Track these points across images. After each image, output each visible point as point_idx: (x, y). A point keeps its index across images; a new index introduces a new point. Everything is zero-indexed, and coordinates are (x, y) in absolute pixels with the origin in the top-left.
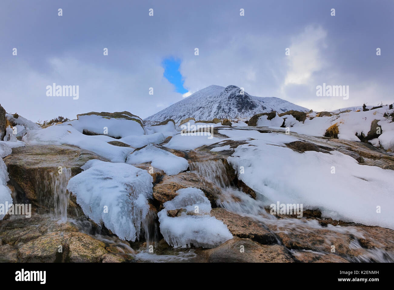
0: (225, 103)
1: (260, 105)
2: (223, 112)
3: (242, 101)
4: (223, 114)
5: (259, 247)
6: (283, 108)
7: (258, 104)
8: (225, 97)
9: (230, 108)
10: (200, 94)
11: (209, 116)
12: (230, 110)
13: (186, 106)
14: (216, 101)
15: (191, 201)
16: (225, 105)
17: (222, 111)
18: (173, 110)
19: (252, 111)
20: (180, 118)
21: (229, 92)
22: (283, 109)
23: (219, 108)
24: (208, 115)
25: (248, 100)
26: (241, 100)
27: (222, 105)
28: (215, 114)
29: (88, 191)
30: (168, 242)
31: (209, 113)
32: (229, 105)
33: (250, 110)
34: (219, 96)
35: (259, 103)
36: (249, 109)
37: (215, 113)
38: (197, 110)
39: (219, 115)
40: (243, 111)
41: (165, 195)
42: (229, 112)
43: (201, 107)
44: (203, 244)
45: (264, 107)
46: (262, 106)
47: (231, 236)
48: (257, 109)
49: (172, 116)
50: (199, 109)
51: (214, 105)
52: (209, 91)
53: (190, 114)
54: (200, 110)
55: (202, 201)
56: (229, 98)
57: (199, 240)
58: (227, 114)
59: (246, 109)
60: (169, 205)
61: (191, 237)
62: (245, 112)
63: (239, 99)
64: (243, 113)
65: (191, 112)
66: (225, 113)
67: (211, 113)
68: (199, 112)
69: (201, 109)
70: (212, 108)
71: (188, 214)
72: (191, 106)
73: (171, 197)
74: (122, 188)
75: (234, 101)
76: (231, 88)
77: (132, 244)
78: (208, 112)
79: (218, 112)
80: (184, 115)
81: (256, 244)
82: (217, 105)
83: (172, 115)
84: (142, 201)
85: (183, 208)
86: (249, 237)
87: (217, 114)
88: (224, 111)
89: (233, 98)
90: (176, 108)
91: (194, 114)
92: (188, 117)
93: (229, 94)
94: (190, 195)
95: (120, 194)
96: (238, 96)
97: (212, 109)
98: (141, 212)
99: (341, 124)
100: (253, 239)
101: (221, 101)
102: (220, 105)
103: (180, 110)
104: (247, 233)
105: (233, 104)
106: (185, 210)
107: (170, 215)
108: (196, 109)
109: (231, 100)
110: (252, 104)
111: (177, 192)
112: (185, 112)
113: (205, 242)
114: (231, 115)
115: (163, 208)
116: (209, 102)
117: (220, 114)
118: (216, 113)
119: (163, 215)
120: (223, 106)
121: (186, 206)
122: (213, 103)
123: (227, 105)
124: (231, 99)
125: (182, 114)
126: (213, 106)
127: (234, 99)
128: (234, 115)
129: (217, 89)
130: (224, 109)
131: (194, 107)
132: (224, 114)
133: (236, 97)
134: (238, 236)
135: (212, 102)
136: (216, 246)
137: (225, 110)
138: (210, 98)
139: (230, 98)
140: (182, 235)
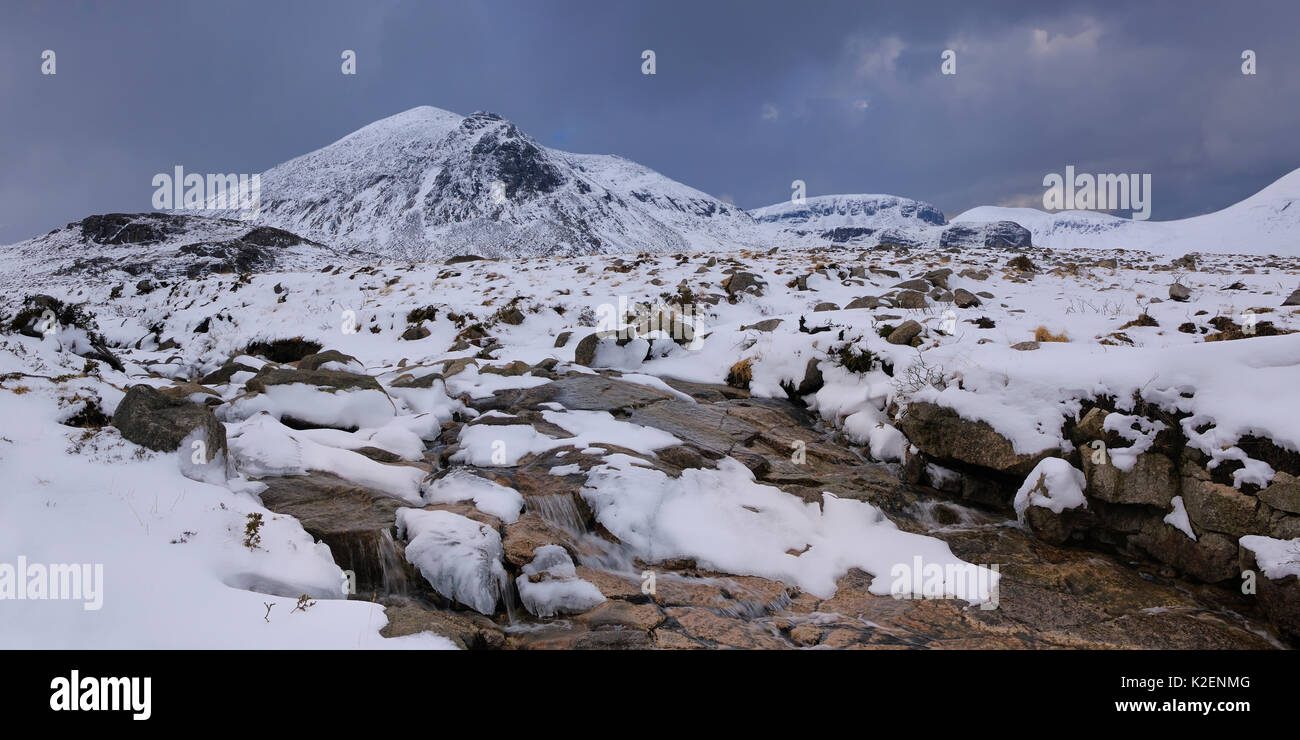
0: (464, 166)
1: (573, 179)
2: (455, 196)
3: (518, 162)
4: (457, 201)
5: (634, 607)
6: (641, 189)
7: (565, 174)
8: (462, 149)
9: (478, 184)
10: (379, 133)
11: (410, 205)
12: (478, 191)
13: (331, 169)
14: (432, 160)
15: (551, 561)
16: (462, 173)
17: (454, 191)
18: (283, 182)
19: (547, 195)
20: (308, 209)
21: (475, 131)
22: (640, 192)
23: (443, 180)
24: (405, 203)
25: (537, 161)
26: (512, 159)
27: (452, 174)
28: (428, 200)
29: (435, 560)
30: (531, 611)
31: (409, 196)
32: (474, 173)
33: (540, 193)
34: (443, 143)
35: (571, 173)
36: (540, 189)
37: (428, 196)
38: (370, 185)
39: (443, 203)
40: (519, 193)
41: (521, 556)
42: (474, 196)
43: (384, 177)
44: (574, 610)
45: (583, 186)
46: (579, 182)
47: (604, 599)
48: (563, 189)
49: (282, 202)
50: (377, 182)
51: (425, 171)
52: (410, 126)
53: (347, 198)
54: (378, 185)
55: (563, 560)
56: (474, 153)
57: (568, 606)
58: (468, 203)
59: (530, 189)
60: (529, 569)
61: (559, 603)
62: (526, 198)
63: (508, 157)
64: (518, 200)
65: (349, 190)
66: (463, 197)
67: (417, 195)
68: (375, 190)
69: (383, 184)
70: (421, 180)
71: (554, 578)
72: (349, 171)
73: (529, 560)
74: (477, 555)
75: (490, 161)
76: (483, 121)
77: (494, 618)
78: (405, 194)
79: (439, 196)
80: (325, 201)
81: (630, 604)
82: (437, 171)
83: (282, 198)
84: (497, 567)
85: (545, 571)
86: (622, 598)
87: (437, 201)
88: (460, 193)
89: (488, 151)
90: (298, 177)
91: (358, 198)
92: (338, 206)
93: (476, 139)
94: (551, 554)
95: (478, 562)
96: (505, 147)
97: (420, 184)
98: (498, 580)
99: (756, 362)
100: (627, 600)
101: (449, 160)
102: (445, 171)
103: (311, 182)
104: (620, 594)
105: (489, 171)
106: (548, 574)
107: (532, 580)
108: (367, 180)
109: (484, 160)
110: (546, 172)
111: (535, 552)
112: (328, 190)
113: (576, 607)
114: (481, 207)
115: (521, 573)
116: (410, 161)
117: (446, 200)
118: (434, 197)
119: (522, 580)
120: (457, 174)
121: (546, 568)
122: (422, 165)
123: (468, 174)
124: (481, 155)
125: (317, 197)
126: (423, 175)
127: (491, 155)
128: (489, 207)
129: (438, 118)
130: (458, 186)
131: (360, 173)
132: (459, 202)
133: (499, 149)
134: (611, 597)
135: (420, 160)
136: (588, 610)
137: (462, 190)
138: (415, 146)
139: (478, 150)
140: (550, 602)
